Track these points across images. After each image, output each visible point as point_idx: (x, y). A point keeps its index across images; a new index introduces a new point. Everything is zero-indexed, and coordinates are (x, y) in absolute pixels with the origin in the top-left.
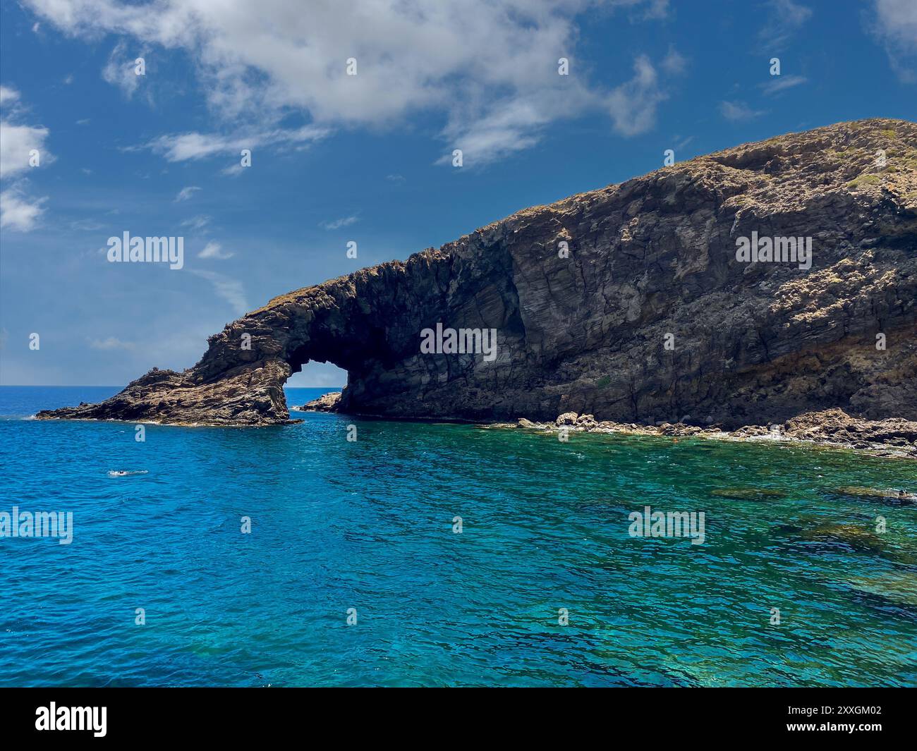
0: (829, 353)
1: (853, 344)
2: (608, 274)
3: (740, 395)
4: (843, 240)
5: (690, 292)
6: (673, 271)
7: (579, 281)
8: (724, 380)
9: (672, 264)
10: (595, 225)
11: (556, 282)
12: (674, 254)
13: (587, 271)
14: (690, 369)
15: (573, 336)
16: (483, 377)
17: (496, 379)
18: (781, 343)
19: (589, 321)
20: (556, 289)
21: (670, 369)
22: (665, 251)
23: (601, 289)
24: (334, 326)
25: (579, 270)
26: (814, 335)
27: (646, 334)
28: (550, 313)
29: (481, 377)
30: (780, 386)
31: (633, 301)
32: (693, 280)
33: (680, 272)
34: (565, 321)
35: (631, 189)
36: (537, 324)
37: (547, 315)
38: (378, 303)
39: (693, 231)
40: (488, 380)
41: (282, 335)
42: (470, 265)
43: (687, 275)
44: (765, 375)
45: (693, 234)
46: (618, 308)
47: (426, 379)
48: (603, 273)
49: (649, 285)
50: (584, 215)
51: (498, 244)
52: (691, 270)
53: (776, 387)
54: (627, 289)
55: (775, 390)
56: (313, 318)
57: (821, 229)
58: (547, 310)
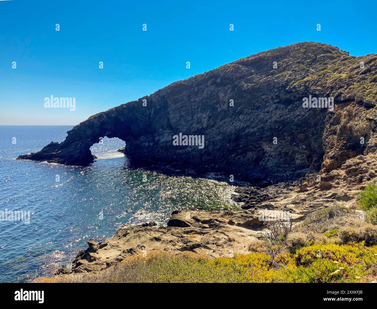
0: (257, 144)
1: (264, 141)
2: (199, 109)
3: (232, 157)
4: (270, 99)
5: (221, 117)
6: (217, 108)
7: (190, 111)
8: (227, 152)
9: (217, 106)
10: (196, 89)
11: (182, 111)
12: (218, 102)
13: (193, 107)
14: (217, 147)
15: (187, 132)
16: (162, 145)
17: (166, 146)
18: (242, 140)
19: (192, 127)
20: (183, 114)
21: (212, 146)
22: (215, 101)
23: (196, 114)
24: (109, 127)
25: (190, 107)
26: (252, 137)
27: (208, 132)
28: (181, 123)
29: (161, 145)
30: (245, 155)
31: (205, 120)
32: (223, 113)
33: (219, 110)
34: (186, 126)
35: (209, 75)
36: (176, 127)
37: (180, 123)
38: (127, 117)
39: (223, 94)
40: (164, 146)
41: (89, 131)
42: (156, 103)
43: (221, 111)
44: (239, 151)
45: (223, 95)
46: (201, 122)
47: (147, 144)
48: (198, 108)
49: (209, 114)
50: (193, 85)
51: (164, 96)
52: (222, 109)
53: (243, 155)
54: (204, 115)
55: (242, 156)
56: (100, 125)
57: (264, 95)
58: (180, 122)
